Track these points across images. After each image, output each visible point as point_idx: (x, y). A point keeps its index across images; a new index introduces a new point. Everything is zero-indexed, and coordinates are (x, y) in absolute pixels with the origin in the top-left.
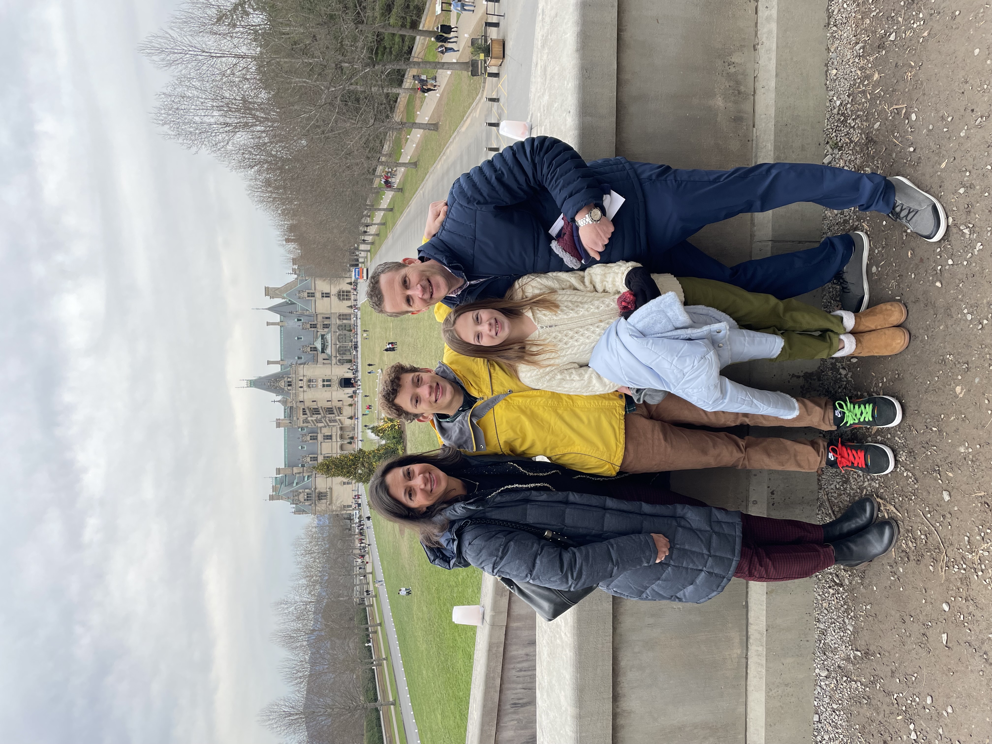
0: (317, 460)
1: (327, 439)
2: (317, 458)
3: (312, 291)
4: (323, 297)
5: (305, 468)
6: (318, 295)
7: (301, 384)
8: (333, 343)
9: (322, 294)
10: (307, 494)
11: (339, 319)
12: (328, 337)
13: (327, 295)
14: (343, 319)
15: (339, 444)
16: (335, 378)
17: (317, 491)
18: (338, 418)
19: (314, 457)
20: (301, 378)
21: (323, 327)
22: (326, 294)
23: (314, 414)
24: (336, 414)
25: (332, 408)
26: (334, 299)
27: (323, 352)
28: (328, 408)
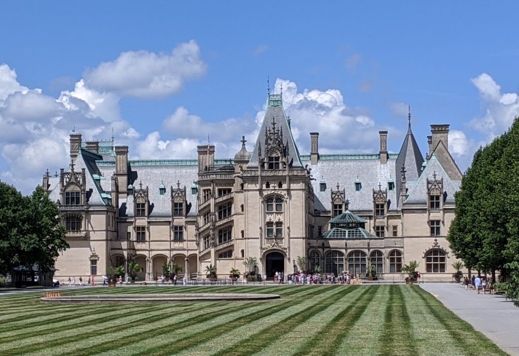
0: (138, 215)
1: (176, 233)
2: (143, 215)
3: (441, 204)
4: (432, 222)
5: (125, 195)
6: (435, 215)
7: (274, 185)
8: (348, 241)
9: (438, 222)
10: (78, 197)
11: (392, 253)
13: (435, 228)
14: (392, 260)
15: (167, 253)
16: (284, 244)
17: (83, 213)
18: (213, 250)
19: (143, 210)
20: (285, 186)
21: (378, 228)
22: (438, 229)
23: (220, 208)
24: (218, 248)
25: (230, 238)
26: (428, 243)
28: (230, 233)
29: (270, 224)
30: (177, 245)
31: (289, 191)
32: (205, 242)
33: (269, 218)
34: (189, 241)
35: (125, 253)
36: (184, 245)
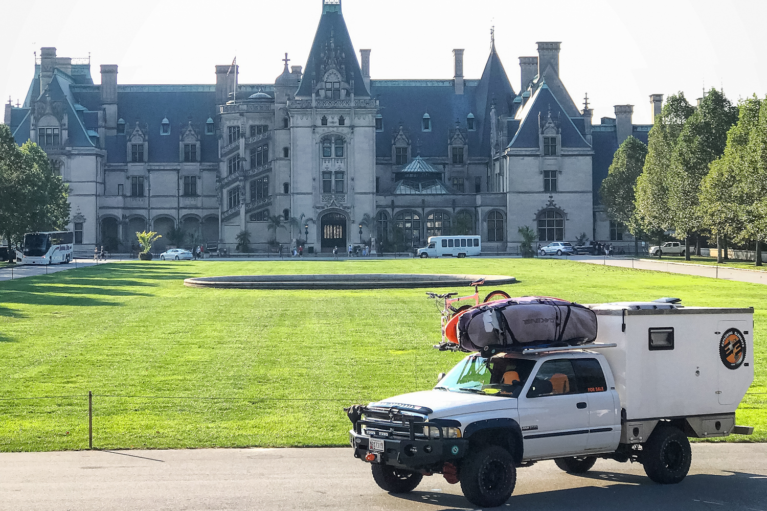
0: (134, 161)
1: (186, 184)
2: (141, 160)
3: (559, 147)
4: (546, 173)
5: (114, 132)
6: (551, 163)
7: (332, 119)
8: (426, 198)
9: (554, 173)
10: (56, 135)
11: (491, 213)
12: (437, 189)
13: (550, 182)
14: (491, 224)
15: (173, 213)
16: (346, 203)
17: (63, 158)
18: (243, 210)
19: (141, 154)
20: (347, 122)
22: (554, 183)
23: (252, 152)
24: (251, 206)
25: (266, 196)
26: (542, 200)
27: (400, 177)
28: (266, 186)
29: (326, 173)
30: (190, 202)
31: (352, 127)
32: (231, 199)
33: (327, 165)
34: (205, 196)
35: (119, 213)
36: (198, 202)
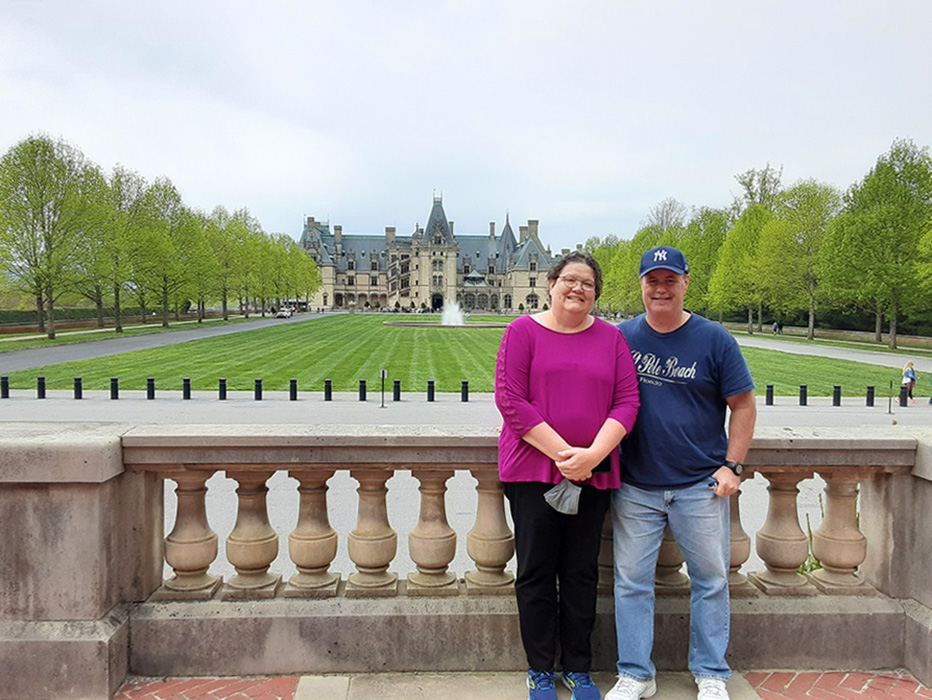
0: (349, 269)
1: (373, 281)
2: (352, 269)
3: (536, 268)
4: (531, 279)
5: (341, 256)
6: (533, 274)
7: (438, 253)
8: (477, 289)
9: (534, 279)
10: (315, 257)
12: (483, 284)
14: (505, 300)
18: (397, 292)
19: (353, 266)
20: (444, 254)
22: (534, 283)
23: (402, 266)
24: (401, 290)
25: (408, 286)
26: (529, 291)
28: (408, 282)
29: (435, 277)
30: (374, 288)
31: (447, 257)
32: (392, 287)
33: (435, 273)
34: (381, 286)
35: (343, 293)
36: (378, 288)
